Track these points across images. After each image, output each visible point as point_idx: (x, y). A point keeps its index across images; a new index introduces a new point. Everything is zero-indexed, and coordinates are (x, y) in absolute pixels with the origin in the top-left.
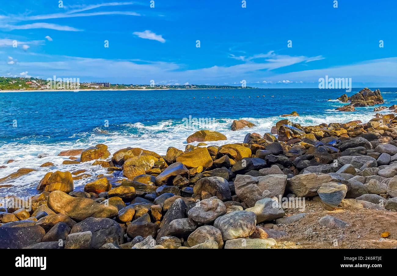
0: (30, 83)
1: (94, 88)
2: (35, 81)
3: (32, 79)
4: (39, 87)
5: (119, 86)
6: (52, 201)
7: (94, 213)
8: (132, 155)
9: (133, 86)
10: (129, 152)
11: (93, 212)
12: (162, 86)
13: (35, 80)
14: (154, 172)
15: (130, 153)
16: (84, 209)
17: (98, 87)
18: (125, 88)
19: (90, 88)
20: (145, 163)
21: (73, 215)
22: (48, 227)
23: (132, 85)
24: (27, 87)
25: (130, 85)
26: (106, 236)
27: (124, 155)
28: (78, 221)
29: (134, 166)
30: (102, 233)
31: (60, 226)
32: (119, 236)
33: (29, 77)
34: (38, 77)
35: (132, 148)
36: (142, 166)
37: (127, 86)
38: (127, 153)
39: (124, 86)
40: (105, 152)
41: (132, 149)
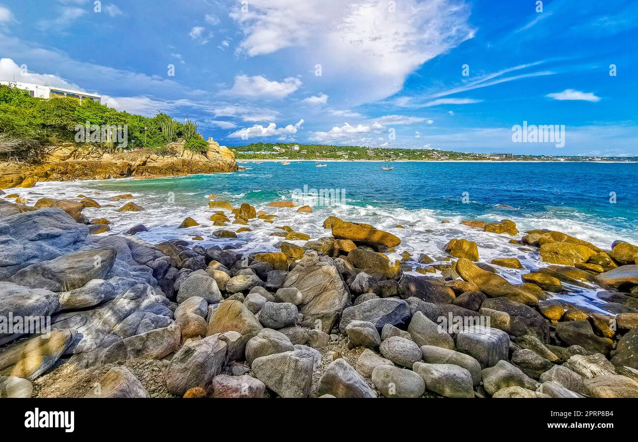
0: (432, 154)
1: (493, 159)
2: (436, 153)
3: (434, 150)
4: (439, 158)
5: (525, 158)
6: (460, 268)
7: (508, 294)
8: (552, 239)
9: (545, 157)
10: (546, 235)
11: (506, 292)
12: (593, 158)
13: (436, 151)
14: (590, 268)
15: (548, 237)
16: (496, 286)
17: (498, 158)
18: (534, 160)
19: (489, 159)
20: (573, 254)
21: (484, 288)
22: (458, 292)
23: (543, 156)
24: (429, 157)
25: (540, 156)
26: (527, 326)
27: (539, 237)
28: (489, 296)
29: (556, 253)
30: (521, 320)
31: (471, 295)
32: (545, 333)
33: (431, 149)
34: (439, 149)
35: (551, 231)
36: (569, 256)
37: (536, 157)
38: (544, 236)
39: (532, 157)
40: (512, 230)
41: (549, 231)
